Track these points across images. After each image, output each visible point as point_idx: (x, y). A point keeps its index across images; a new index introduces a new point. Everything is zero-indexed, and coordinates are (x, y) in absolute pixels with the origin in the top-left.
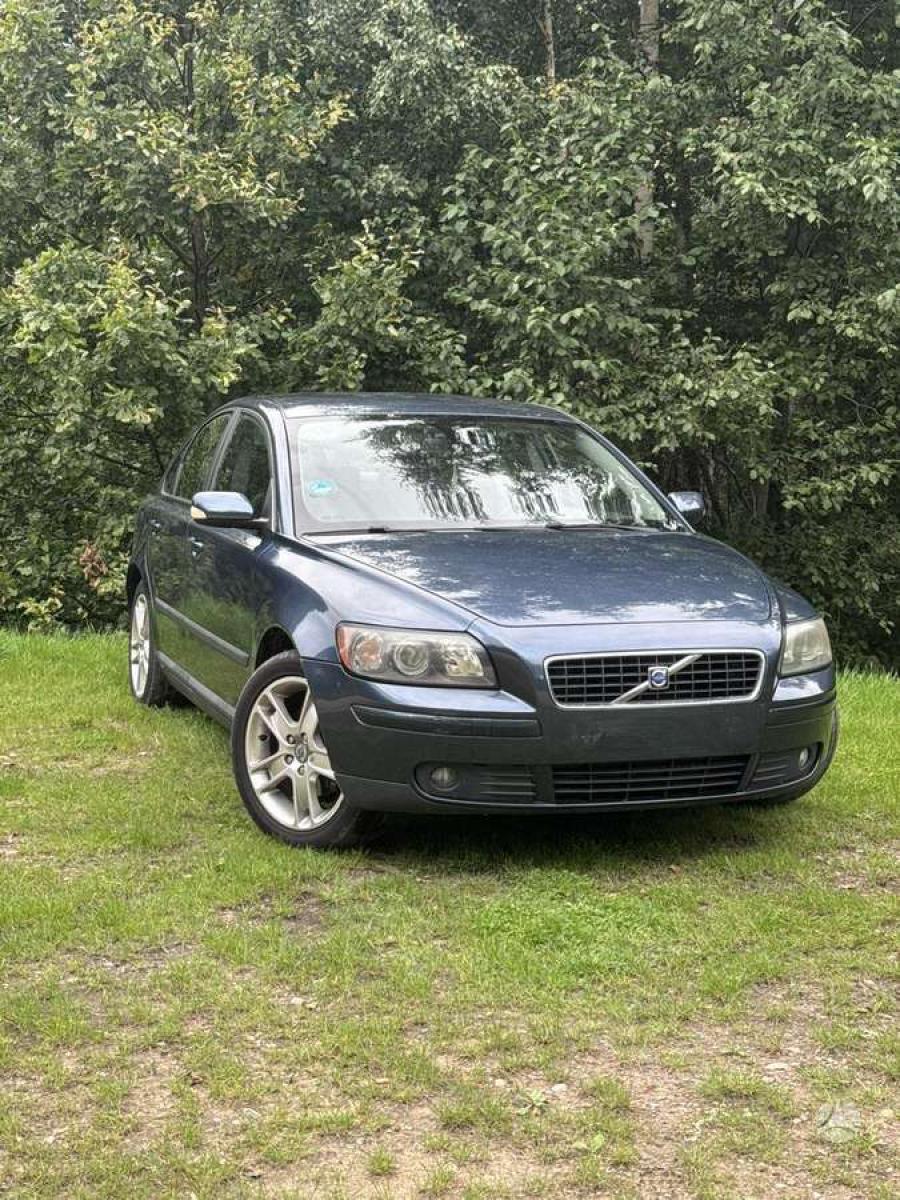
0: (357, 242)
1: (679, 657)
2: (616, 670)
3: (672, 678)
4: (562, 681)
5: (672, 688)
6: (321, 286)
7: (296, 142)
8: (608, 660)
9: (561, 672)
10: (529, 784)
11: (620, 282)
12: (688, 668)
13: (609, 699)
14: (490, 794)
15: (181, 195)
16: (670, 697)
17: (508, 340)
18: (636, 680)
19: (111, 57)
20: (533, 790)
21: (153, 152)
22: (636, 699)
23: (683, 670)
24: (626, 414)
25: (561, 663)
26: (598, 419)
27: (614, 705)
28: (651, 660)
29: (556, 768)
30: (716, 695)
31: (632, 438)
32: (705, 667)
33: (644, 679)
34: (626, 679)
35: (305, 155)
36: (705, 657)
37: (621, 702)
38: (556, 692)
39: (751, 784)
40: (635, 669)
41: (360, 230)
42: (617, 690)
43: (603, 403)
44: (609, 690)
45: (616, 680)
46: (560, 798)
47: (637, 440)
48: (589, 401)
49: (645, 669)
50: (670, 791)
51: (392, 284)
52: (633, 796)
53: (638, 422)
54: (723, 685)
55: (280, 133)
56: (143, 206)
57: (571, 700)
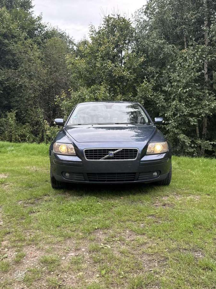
0: (144, 80)
1: (117, 150)
2: (101, 152)
3: (115, 154)
4: (88, 154)
5: (114, 156)
6: (138, 89)
7: (135, 64)
8: (99, 150)
9: (88, 152)
10: (83, 177)
11: (196, 84)
12: (119, 152)
13: (99, 159)
14: (76, 179)
15: (114, 75)
16: (115, 159)
17: (173, 96)
18: (106, 155)
19: (104, 52)
20: (84, 178)
21: (109, 68)
22: (106, 159)
23: (117, 152)
24: (196, 109)
25: (88, 150)
26: (190, 110)
27: (100, 160)
28: (110, 150)
29: (88, 174)
30: (126, 158)
31: (196, 114)
32: (123, 152)
33: (108, 154)
34: (103, 154)
35: (136, 67)
36: (123, 150)
37: (102, 159)
38: (87, 157)
39: (137, 180)
40: (106, 152)
41: (144, 78)
42: (101, 157)
43: (191, 107)
44: (99, 157)
45: (101, 154)
46: (90, 180)
47: (197, 114)
48: (188, 107)
49: (108, 152)
50: (117, 180)
51: (150, 88)
52: (108, 181)
53: (198, 111)
54: (128, 156)
55: (132, 63)
56: (108, 78)
57: (90, 159)
